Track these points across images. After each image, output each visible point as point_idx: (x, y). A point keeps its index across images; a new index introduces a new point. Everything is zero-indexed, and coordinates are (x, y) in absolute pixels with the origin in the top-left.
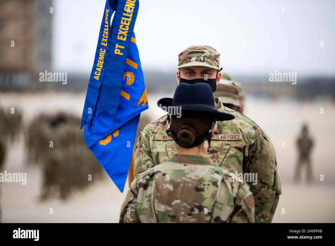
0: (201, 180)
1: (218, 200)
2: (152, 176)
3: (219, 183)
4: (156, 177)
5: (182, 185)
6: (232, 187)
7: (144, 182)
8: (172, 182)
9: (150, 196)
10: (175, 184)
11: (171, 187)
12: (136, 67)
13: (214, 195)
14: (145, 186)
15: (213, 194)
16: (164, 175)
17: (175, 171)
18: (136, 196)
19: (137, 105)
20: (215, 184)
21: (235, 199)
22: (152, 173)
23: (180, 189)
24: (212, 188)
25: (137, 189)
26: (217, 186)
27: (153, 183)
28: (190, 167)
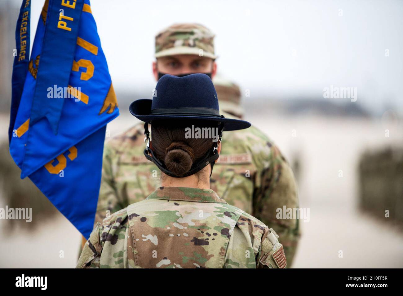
0: (202, 228)
1: (231, 258)
2: (124, 222)
3: (232, 232)
4: (131, 223)
5: (172, 235)
6: (253, 237)
7: (112, 231)
8: (156, 232)
9: (121, 254)
10: (162, 235)
11: (155, 240)
12: (95, 52)
13: (224, 251)
14: (113, 239)
15: (222, 249)
16: (144, 220)
17: (161, 213)
18: (98, 255)
19: (102, 112)
20: (225, 232)
21: (257, 256)
22: (123, 217)
23: (169, 242)
24: (221, 240)
25: (100, 244)
26: (229, 237)
27: (126, 234)
28: (184, 206)
